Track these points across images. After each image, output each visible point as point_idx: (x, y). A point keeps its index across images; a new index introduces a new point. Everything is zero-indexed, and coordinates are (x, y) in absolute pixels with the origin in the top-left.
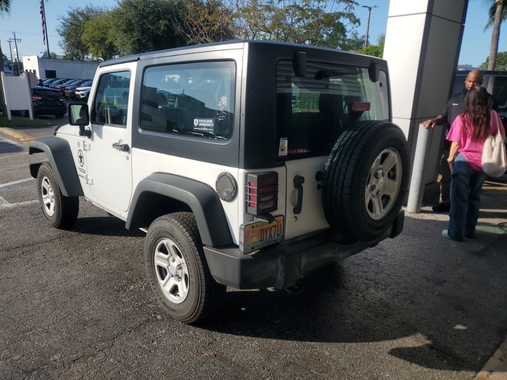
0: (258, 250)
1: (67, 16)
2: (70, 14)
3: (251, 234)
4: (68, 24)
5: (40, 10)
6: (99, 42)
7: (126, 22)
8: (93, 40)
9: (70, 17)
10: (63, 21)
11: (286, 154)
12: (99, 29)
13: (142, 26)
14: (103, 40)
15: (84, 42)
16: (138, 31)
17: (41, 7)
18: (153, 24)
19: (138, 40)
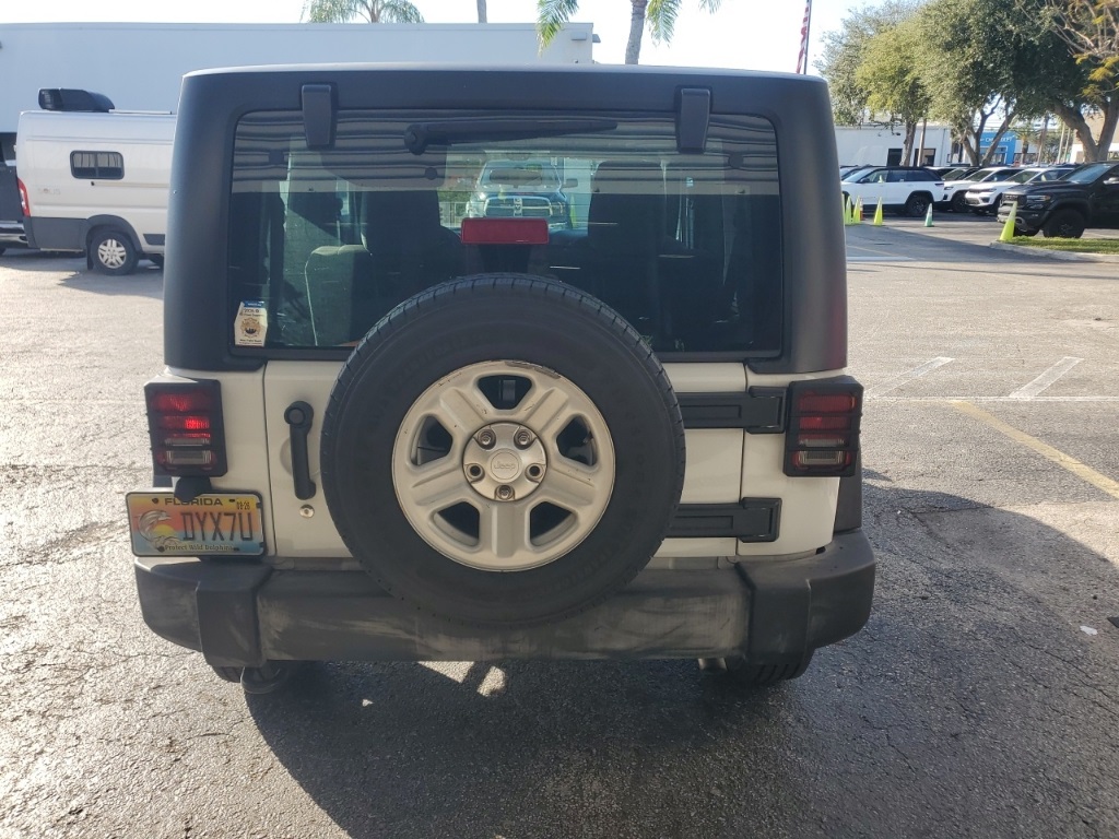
0: (196, 559)
1: (840, 30)
2: (847, 25)
3: (150, 515)
4: (840, 48)
5: (801, 25)
6: (892, 78)
7: (953, 26)
8: (879, 77)
9: (845, 31)
10: (828, 41)
11: (262, 344)
12: (898, 49)
13: (992, 27)
14: (903, 72)
15: (859, 83)
16: (978, 42)
17: (805, 20)
18: (1020, 19)
19: (975, 64)
